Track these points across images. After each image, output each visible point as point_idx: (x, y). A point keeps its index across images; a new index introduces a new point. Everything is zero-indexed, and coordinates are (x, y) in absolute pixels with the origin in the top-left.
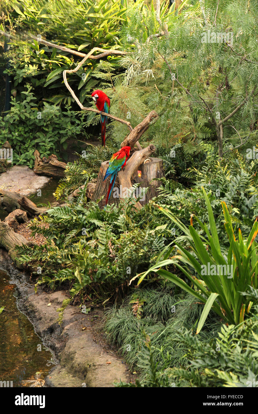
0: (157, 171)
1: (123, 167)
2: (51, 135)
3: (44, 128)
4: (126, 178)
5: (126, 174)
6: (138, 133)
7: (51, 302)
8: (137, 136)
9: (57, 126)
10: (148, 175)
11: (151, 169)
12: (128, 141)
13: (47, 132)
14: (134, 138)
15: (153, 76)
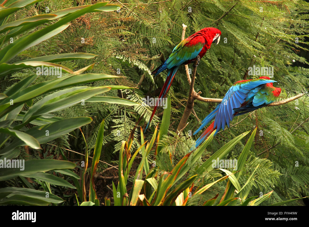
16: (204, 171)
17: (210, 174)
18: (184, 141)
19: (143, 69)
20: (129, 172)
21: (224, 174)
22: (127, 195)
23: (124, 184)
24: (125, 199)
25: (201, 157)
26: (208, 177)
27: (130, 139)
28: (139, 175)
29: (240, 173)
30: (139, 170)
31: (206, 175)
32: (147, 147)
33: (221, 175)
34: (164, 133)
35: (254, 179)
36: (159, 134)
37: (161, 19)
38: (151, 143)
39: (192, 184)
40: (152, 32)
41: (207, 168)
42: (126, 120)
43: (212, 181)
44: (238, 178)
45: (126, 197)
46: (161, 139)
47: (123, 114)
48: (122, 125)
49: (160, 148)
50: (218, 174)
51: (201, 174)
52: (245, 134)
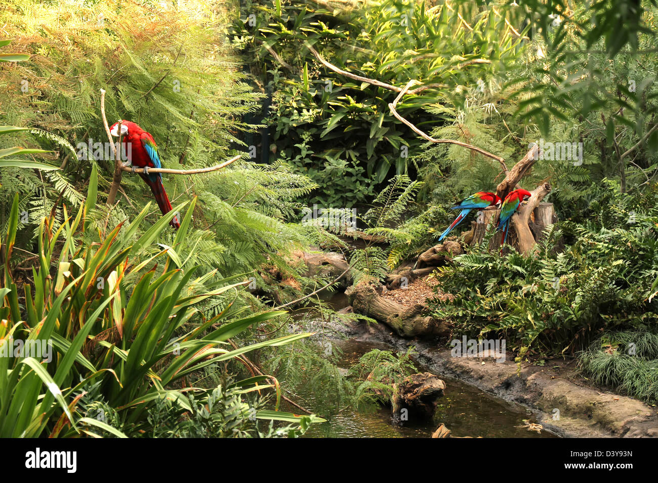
0: (553, 216)
1: (518, 211)
2: (334, 199)
3: (324, 191)
4: (523, 223)
5: (522, 218)
6: (520, 172)
7: (483, 360)
8: (519, 176)
9: (338, 188)
10: (544, 220)
11: (546, 213)
12: (507, 183)
13: (329, 196)
14: (515, 178)
15: (497, 111)
16: (140, 248)
17: (147, 249)
18: (115, 216)
19: (64, 145)
20: (52, 253)
21: (162, 248)
22: (50, 277)
23: (47, 268)
24: (47, 281)
25: (135, 234)
26: (145, 253)
27: (51, 216)
28: (64, 257)
29: (181, 248)
30: (64, 252)
31: (142, 251)
32: (72, 225)
33: (160, 250)
34: (91, 207)
35: (196, 256)
36: (86, 208)
37: (82, 91)
38: (77, 221)
39: (126, 257)
40: (73, 105)
41: (143, 244)
42: (46, 201)
43: (150, 257)
44: (178, 253)
45: (48, 279)
46: (88, 213)
47: (43, 195)
48: (42, 207)
49: (88, 223)
50: (156, 249)
51: (137, 251)
52: (184, 204)
